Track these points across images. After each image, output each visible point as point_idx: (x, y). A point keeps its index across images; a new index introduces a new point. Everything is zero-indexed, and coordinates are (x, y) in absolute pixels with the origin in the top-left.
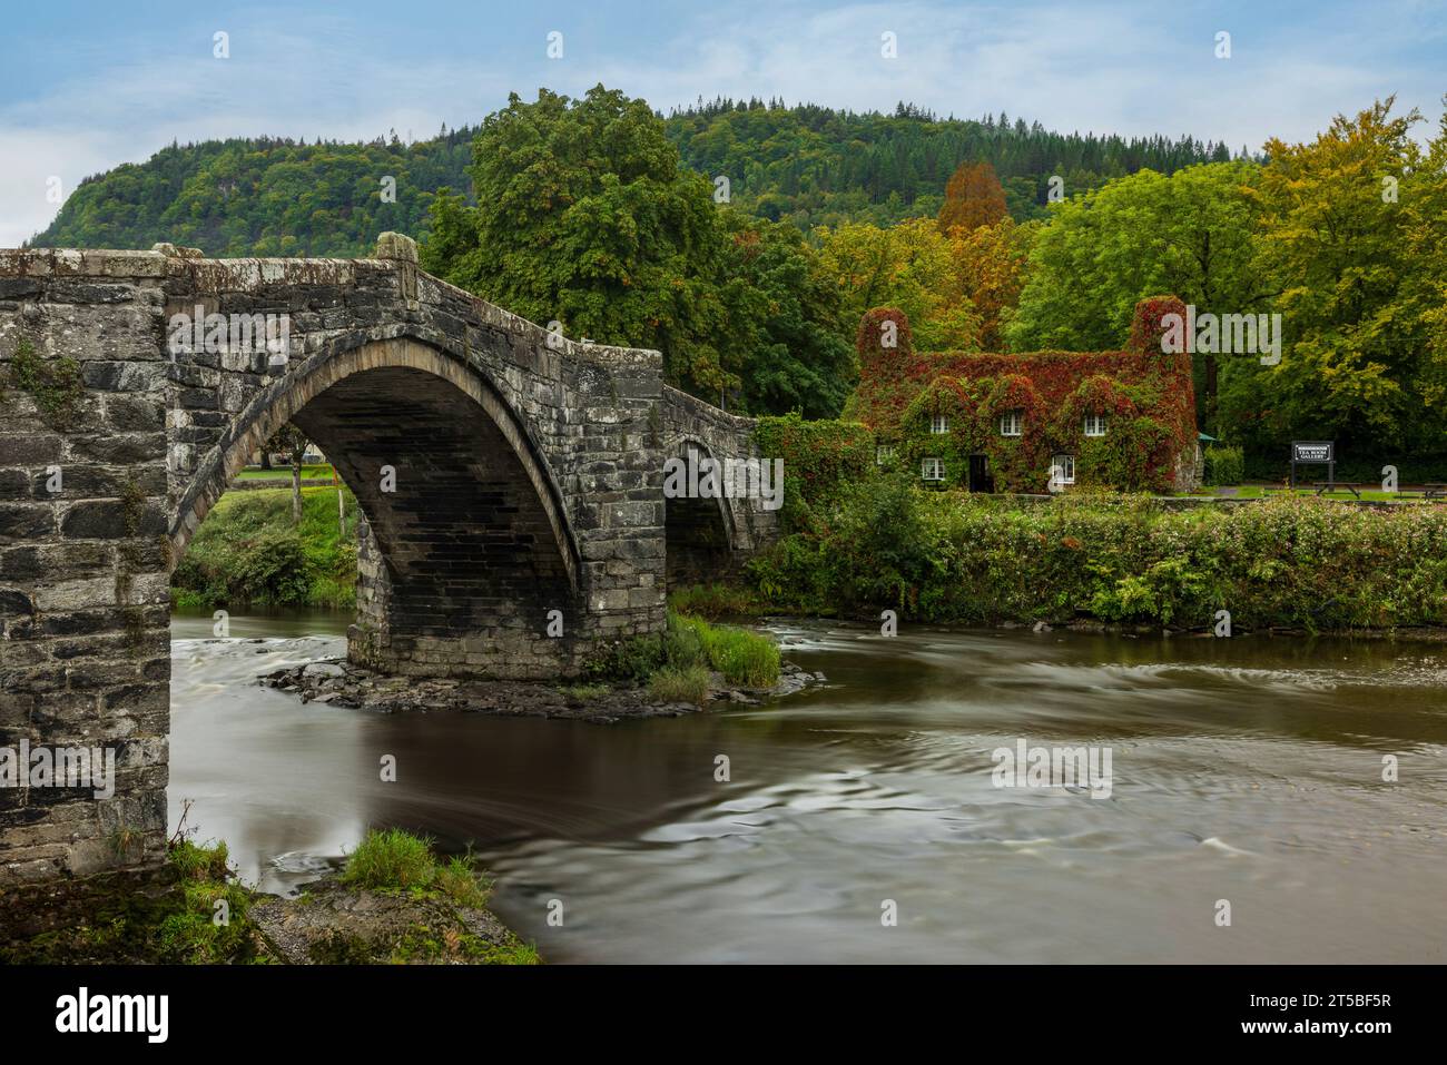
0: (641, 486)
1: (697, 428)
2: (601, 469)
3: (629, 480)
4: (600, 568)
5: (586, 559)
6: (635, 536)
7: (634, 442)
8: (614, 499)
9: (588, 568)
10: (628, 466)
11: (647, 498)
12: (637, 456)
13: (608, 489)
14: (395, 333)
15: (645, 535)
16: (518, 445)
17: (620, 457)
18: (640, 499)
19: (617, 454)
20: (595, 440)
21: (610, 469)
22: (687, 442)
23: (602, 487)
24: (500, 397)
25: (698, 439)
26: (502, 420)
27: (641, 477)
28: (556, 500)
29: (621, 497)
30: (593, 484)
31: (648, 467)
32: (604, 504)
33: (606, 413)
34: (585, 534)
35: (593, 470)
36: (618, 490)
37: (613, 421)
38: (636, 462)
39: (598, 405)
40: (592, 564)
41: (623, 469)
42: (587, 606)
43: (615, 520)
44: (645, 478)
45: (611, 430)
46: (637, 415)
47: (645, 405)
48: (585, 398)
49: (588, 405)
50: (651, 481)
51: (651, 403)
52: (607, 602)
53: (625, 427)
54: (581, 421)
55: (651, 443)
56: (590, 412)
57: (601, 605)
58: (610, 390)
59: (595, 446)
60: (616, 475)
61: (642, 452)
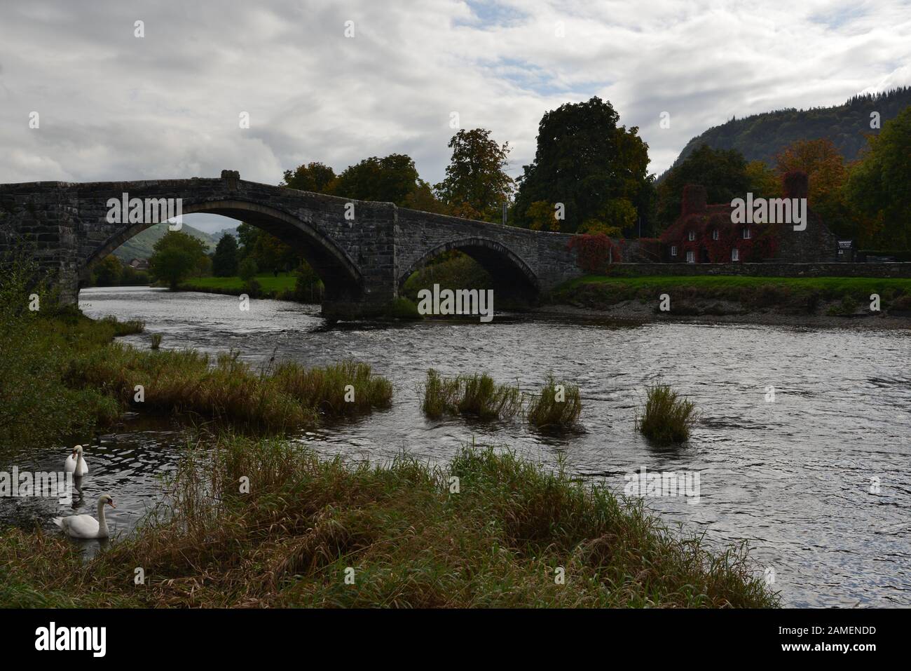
2: (370, 244)
3: (379, 248)
4: (369, 278)
5: (364, 275)
6: (382, 267)
7: (383, 235)
8: (374, 254)
11: (386, 254)
13: (372, 251)
14: (222, 198)
15: (387, 267)
16: (314, 234)
18: (384, 255)
19: (375, 239)
21: (373, 244)
23: (369, 250)
24: (296, 218)
26: (302, 226)
27: (384, 247)
28: (344, 254)
29: (377, 254)
30: (366, 249)
31: (387, 244)
33: (372, 225)
35: (366, 244)
36: (376, 251)
38: (382, 242)
40: (366, 277)
41: (377, 244)
42: (363, 292)
43: (374, 262)
44: (386, 247)
45: (373, 230)
46: (383, 225)
47: (386, 221)
48: (363, 220)
49: (365, 222)
50: (388, 248)
51: (388, 221)
52: (371, 290)
53: (378, 230)
54: (362, 227)
55: (388, 235)
56: (365, 224)
57: (369, 291)
58: (373, 217)
59: (367, 236)
60: (375, 246)
61: (385, 238)
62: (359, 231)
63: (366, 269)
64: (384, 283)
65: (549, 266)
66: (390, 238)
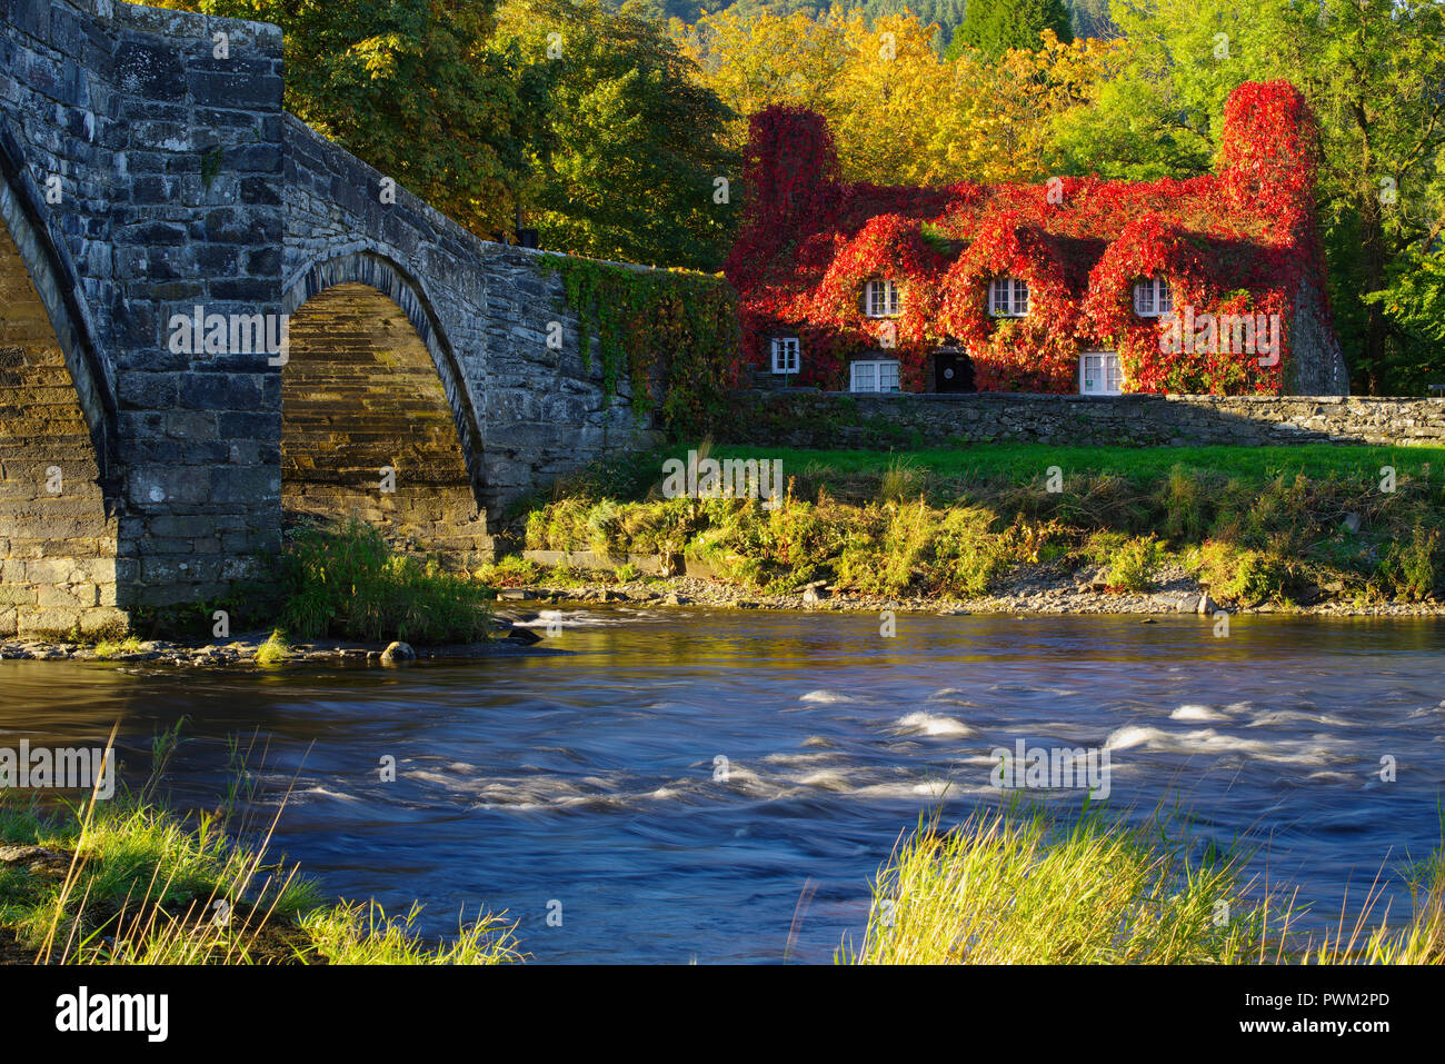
0: (235, 272)
1: (395, 235)
2: (160, 236)
3: (211, 261)
4: (153, 422)
6: (222, 366)
7: (225, 187)
8: (183, 293)
9: (128, 422)
10: (212, 233)
11: (247, 296)
12: (229, 216)
13: (171, 275)
15: (244, 366)
17: (196, 215)
18: (234, 297)
19: (190, 210)
20: (148, 181)
21: (176, 237)
22: (368, 252)
23: (159, 270)
25: (397, 257)
27: (235, 256)
29: (196, 291)
30: (143, 265)
31: (248, 238)
32: (163, 303)
33: (171, 132)
34: (124, 356)
35: (144, 238)
36: (191, 277)
37: (184, 147)
38: (227, 227)
39: (155, 117)
40: (138, 416)
41: (200, 238)
42: (127, 495)
44: (243, 259)
45: (180, 164)
46: (231, 139)
47: (248, 120)
48: (132, 100)
49: (137, 114)
50: (256, 262)
51: (259, 118)
52: (165, 488)
53: (208, 161)
54: (122, 146)
55: (255, 193)
56: (141, 128)
57: (156, 495)
58: (178, 91)
59: (148, 192)
60: (188, 249)
61: (239, 209)
62: (110, 164)
63: (137, 375)
64: (235, 451)
65: (527, 398)
66: (267, 212)
